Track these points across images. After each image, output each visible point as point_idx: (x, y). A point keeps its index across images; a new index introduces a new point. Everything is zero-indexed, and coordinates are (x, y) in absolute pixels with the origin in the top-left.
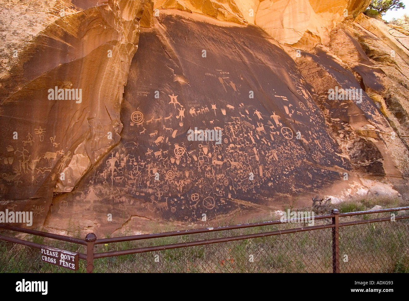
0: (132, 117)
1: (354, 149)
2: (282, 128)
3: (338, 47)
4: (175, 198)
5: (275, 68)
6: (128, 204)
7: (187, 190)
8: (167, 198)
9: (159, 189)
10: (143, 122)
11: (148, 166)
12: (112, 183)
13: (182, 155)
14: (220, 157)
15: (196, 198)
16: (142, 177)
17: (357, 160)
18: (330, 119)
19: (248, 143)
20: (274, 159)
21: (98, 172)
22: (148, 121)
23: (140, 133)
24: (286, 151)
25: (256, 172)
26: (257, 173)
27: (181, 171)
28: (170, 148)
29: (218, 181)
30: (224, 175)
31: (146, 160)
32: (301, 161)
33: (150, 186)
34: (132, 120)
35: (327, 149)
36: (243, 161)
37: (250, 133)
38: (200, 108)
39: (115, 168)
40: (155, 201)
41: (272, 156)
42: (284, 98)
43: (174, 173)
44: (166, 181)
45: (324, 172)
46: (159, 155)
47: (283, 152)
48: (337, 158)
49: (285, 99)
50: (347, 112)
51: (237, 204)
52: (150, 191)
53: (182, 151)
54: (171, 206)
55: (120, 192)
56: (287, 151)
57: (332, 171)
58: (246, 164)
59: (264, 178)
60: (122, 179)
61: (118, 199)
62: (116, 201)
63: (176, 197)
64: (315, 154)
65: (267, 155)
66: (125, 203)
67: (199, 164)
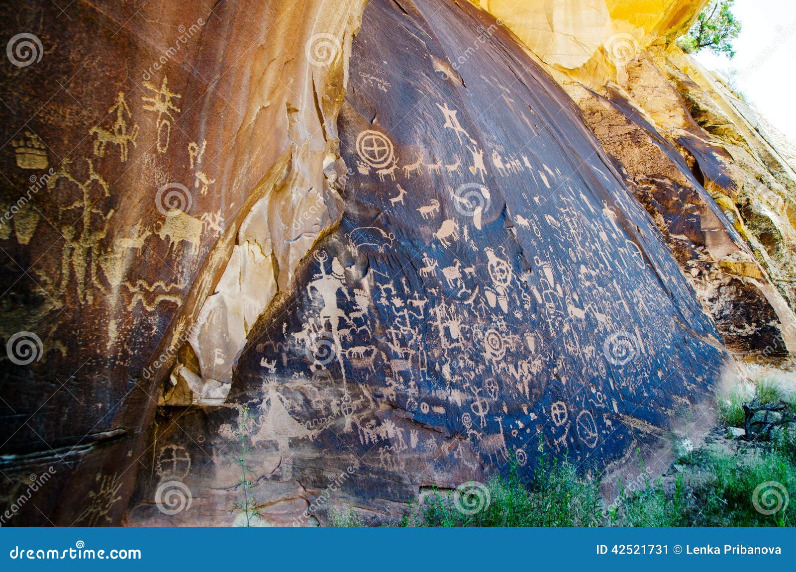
0: (360, 145)
1: (721, 300)
2: (626, 242)
3: (645, 93)
4: (518, 419)
6: (406, 447)
7: (539, 393)
8: (500, 419)
9: (478, 391)
10: (395, 167)
11: (435, 313)
12: (343, 370)
13: (508, 283)
14: (576, 297)
15: (562, 415)
16: (427, 348)
17: (728, 323)
18: (668, 236)
19: (602, 266)
20: (645, 312)
21: (285, 325)
22: (408, 168)
23: (393, 200)
24: (650, 296)
27: (515, 332)
28: (477, 258)
29: (589, 364)
30: (594, 349)
31: (425, 292)
32: (673, 322)
33: (454, 380)
34: (363, 158)
36: (610, 312)
37: (597, 243)
38: (508, 156)
39: (341, 313)
40: (475, 432)
41: (640, 304)
42: (604, 176)
43: (502, 340)
44: (487, 363)
45: (703, 348)
46: (456, 279)
47: (647, 297)
48: (704, 318)
49: (606, 178)
50: (699, 223)
51: (630, 428)
52: (456, 397)
53: (506, 273)
54: (514, 447)
55: (372, 405)
57: (710, 346)
58: (617, 322)
59: (648, 358)
60: (373, 356)
61: (372, 428)
62: (366, 436)
63: (519, 414)
64: (682, 306)
65: (634, 301)
66: (396, 445)
67: (548, 312)
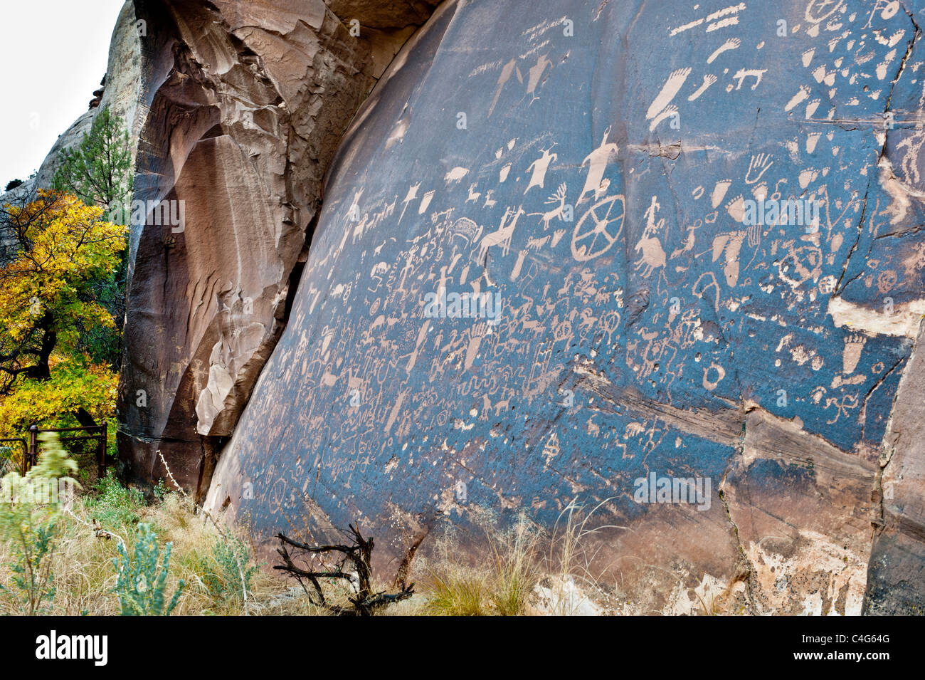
2: (593, 209)
19: (422, 304)
20: (459, 365)
24: (526, 325)
25: (382, 416)
26: (382, 422)
30: (322, 419)
32: (557, 374)
36: (375, 373)
37: (450, 264)
38: (380, 210)
41: (459, 352)
47: (512, 331)
49: (721, 24)
56: (533, 325)
57: (686, 437)
58: (375, 387)
59: (387, 440)
64: (661, 323)
65: (444, 349)
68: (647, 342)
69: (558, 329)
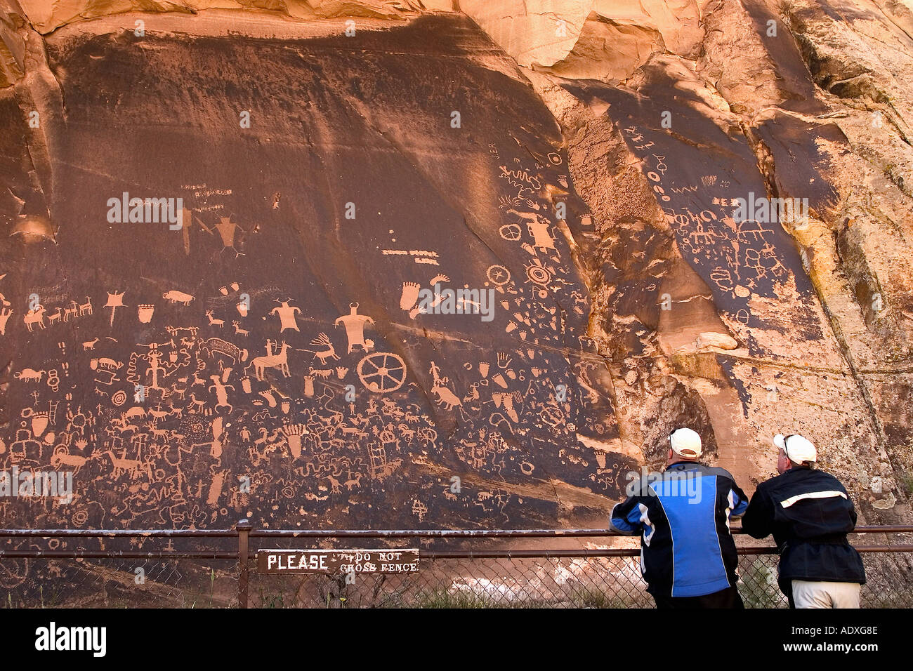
1: (660, 422)
2: (367, 358)
3: (721, 57)
5: (439, 157)
18: (610, 321)
19: (201, 403)
20: (285, 454)
24: (346, 430)
25: (194, 493)
26: (199, 494)
29: (57, 511)
30: (78, 496)
32: (398, 464)
35: (541, 423)
36: (159, 457)
37: (221, 375)
38: (65, 305)
41: (280, 444)
42: (424, 257)
45: (487, 502)
47: (331, 433)
48: (576, 455)
49: (424, 261)
50: (658, 291)
51: (101, 580)
56: (354, 430)
57: (525, 499)
58: (167, 468)
59: (218, 510)
64: (476, 438)
65: (257, 442)
68: (471, 448)
69: (382, 435)
